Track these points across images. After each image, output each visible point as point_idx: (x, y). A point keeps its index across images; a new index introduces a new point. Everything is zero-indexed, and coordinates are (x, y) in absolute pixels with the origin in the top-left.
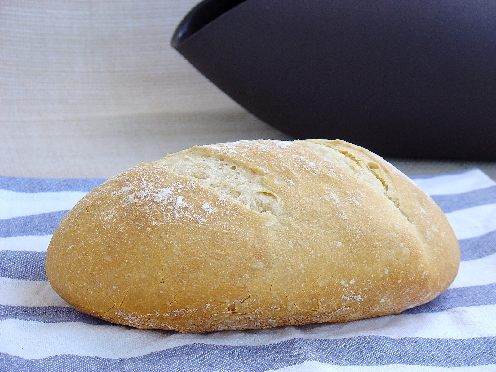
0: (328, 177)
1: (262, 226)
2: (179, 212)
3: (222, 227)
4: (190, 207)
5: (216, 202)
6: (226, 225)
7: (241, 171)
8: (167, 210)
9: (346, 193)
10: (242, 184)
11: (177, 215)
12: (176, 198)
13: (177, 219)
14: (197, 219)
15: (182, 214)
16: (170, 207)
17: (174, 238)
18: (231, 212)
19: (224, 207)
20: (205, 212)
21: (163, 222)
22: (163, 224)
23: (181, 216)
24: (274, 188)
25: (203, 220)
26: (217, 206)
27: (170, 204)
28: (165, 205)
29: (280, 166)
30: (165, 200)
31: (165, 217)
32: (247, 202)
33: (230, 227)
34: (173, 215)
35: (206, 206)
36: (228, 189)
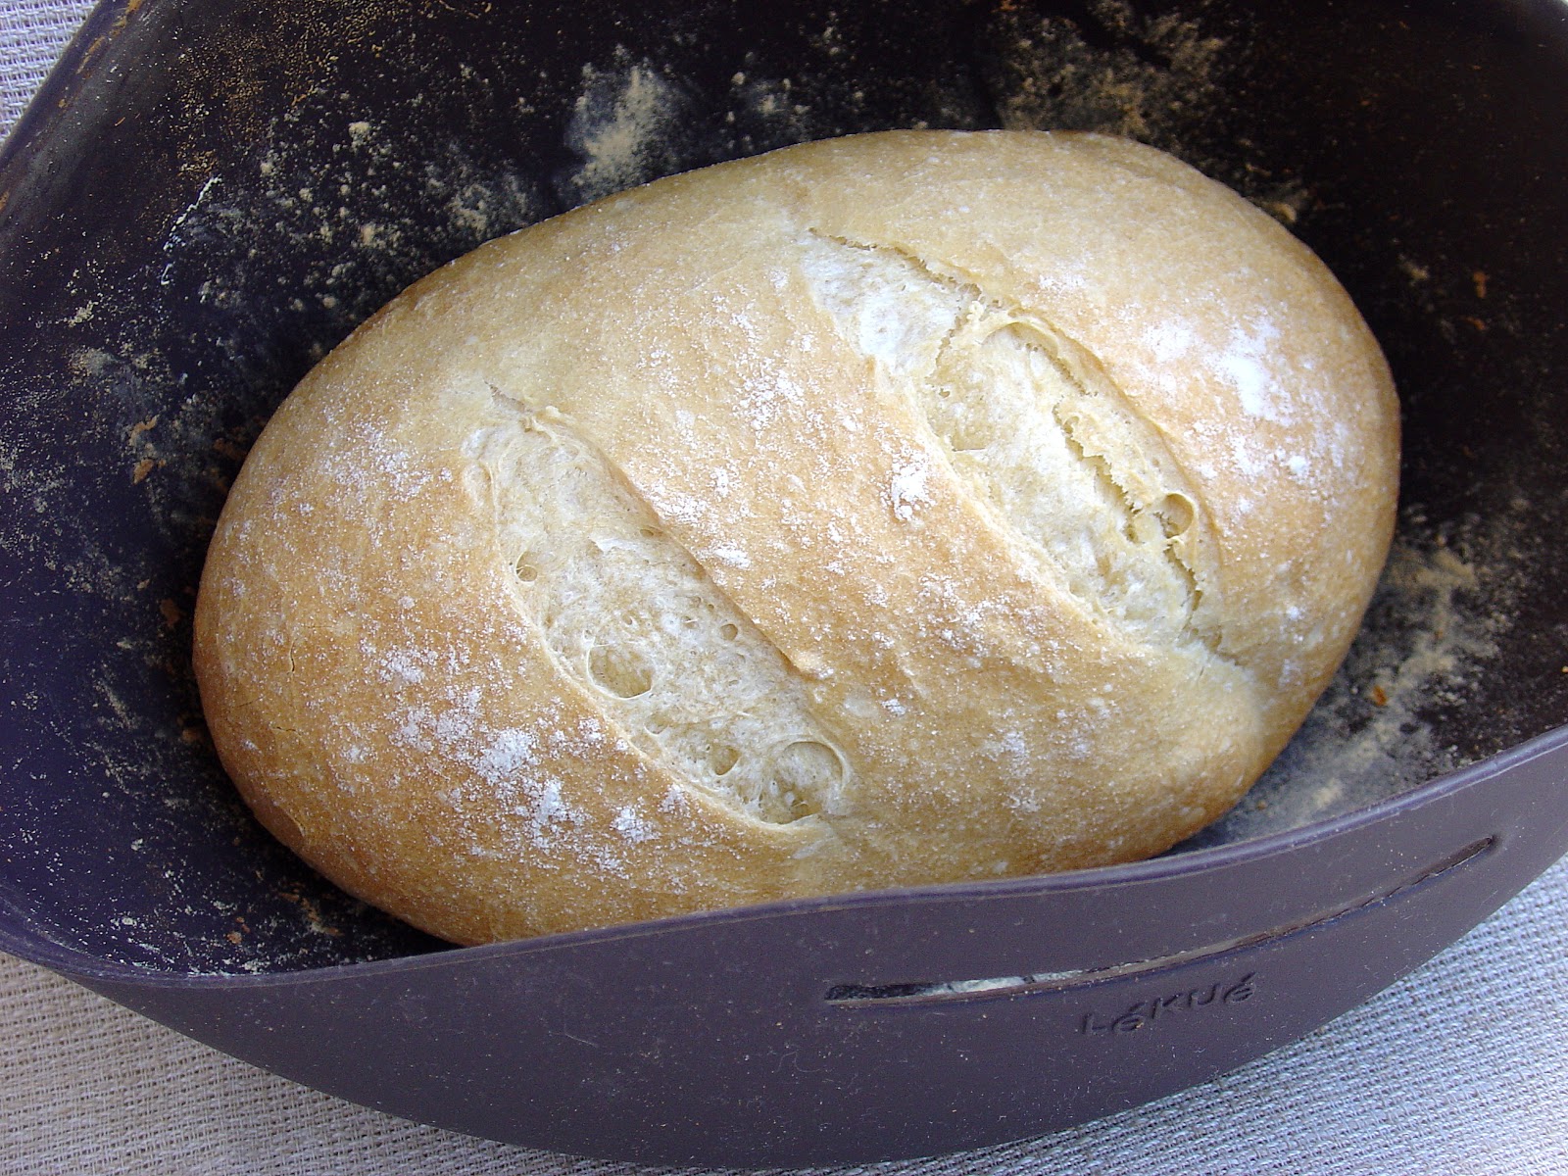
0: (1012, 668)
1: (783, 861)
2: (546, 831)
3: (665, 881)
4: (580, 821)
5: (658, 803)
6: (679, 874)
7: (750, 649)
8: (513, 817)
9: (1056, 720)
10: (744, 718)
11: (542, 842)
12: (542, 780)
13: (539, 852)
14: (598, 860)
15: (555, 840)
16: (521, 810)
17: (531, 895)
18: (696, 838)
19: (679, 822)
20: (622, 839)
21: (499, 849)
22: (500, 856)
23: (553, 845)
24: (838, 732)
25: (614, 863)
26: (660, 818)
27: (524, 798)
28: (510, 802)
29: (871, 644)
30: (508, 780)
31: (506, 840)
32: (750, 790)
33: (690, 881)
34: (528, 839)
35: (627, 818)
36: (700, 735)
